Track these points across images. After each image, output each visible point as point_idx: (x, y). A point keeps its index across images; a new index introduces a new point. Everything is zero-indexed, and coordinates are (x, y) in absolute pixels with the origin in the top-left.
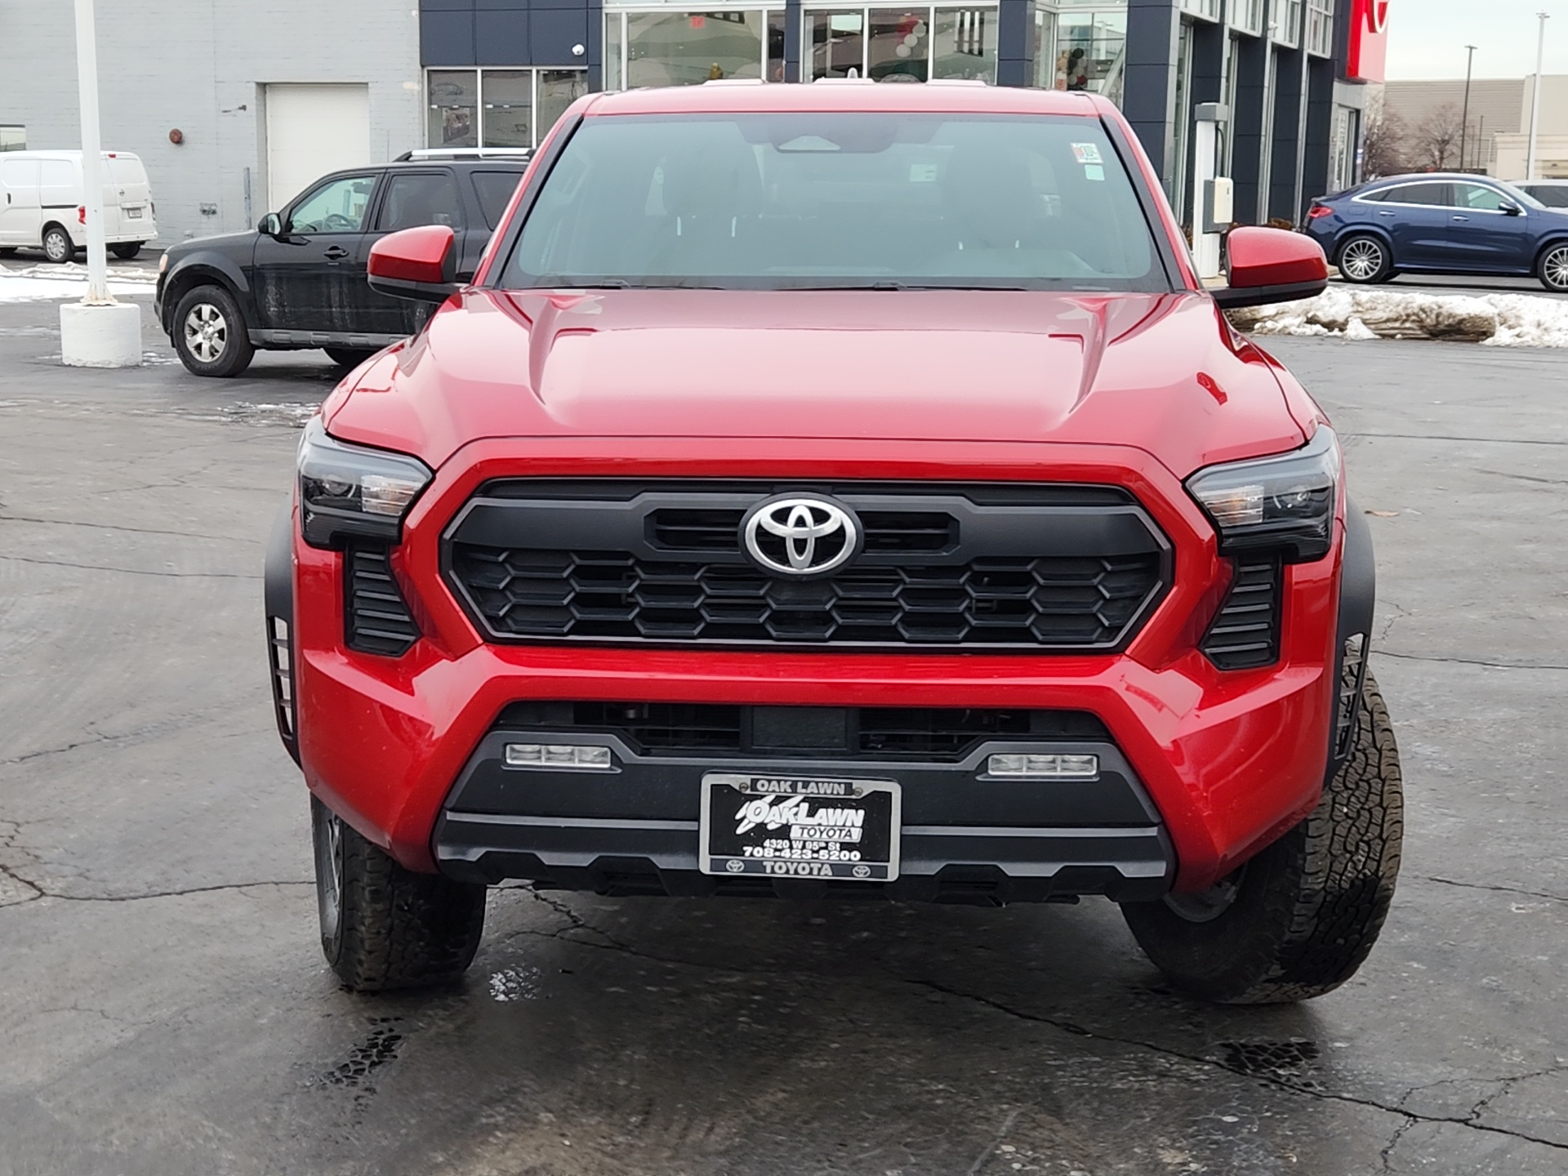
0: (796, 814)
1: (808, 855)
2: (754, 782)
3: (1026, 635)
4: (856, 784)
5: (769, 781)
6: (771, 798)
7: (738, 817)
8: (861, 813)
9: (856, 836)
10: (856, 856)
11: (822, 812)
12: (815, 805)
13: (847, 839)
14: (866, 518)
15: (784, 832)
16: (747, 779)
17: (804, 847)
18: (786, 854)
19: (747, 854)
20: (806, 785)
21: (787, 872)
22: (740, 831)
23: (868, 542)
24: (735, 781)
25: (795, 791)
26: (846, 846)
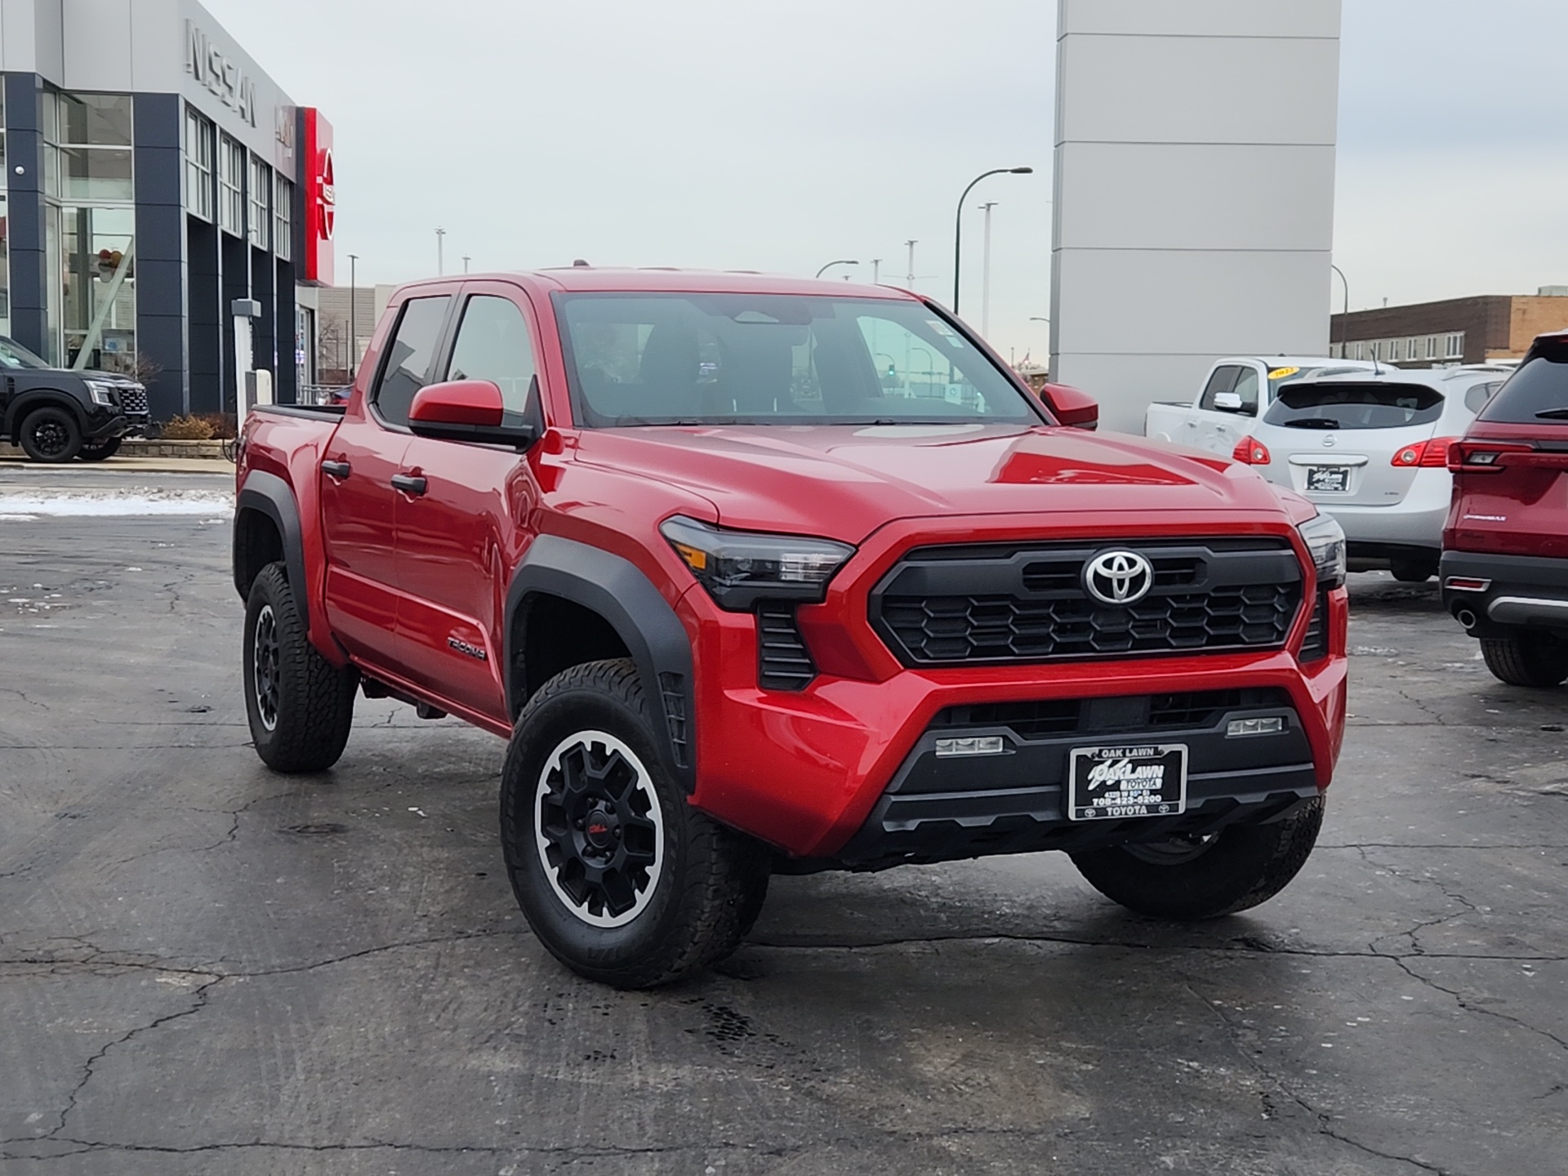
0: (1124, 773)
1: (1131, 801)
2: (1101, 751)
3: (1236, 639)
4: (1160, 747)
5: (1109, 750)
6: (1109, 762)
7: (1090, 777)
8: (1162, 767)
9: (1159, 784)
10: (1158, 798)
11: (1139, 769)
12: (1136, 764)
13: (1154, 787)
14: (1155, 563)
15: (1116, 786)
16: (1096, 750)
17: (1129, 795)
18: (1118, 801)
19: (1095, 804)
20: (1131, 752)
21: (1121, 814)
22: (1091, 787)
23: (1157, 580)
24: (1088, 752)
25: (1124, 755)
26: (1153, 792)
